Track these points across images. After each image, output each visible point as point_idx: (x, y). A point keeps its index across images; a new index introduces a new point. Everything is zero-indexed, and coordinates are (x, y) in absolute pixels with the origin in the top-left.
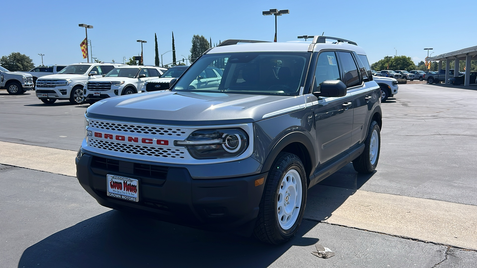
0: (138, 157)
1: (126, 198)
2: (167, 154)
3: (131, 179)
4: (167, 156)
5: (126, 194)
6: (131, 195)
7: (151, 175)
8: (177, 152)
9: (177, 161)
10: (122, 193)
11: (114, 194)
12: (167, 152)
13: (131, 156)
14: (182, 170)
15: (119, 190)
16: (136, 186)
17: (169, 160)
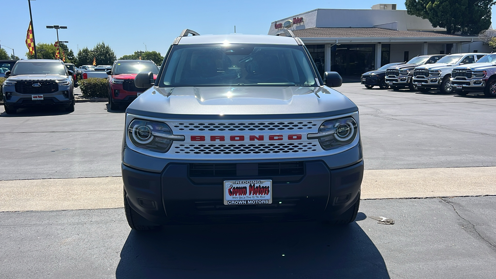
0: (262, 156)
1: (254, 202)
2: (298, 149)
3: (261, 180)
4: (298, 151)
5: (252, 199)
6: (260, 198)
7: (280, 173)
8: (310, 146)
9: (310, 154)
10: (246, 199)
11: (235, 201)
12: (298, 146)
13: (252, 156)
14: (318, 162)
15: (242, 196)
16: (268, 187)
17: (300, 155)
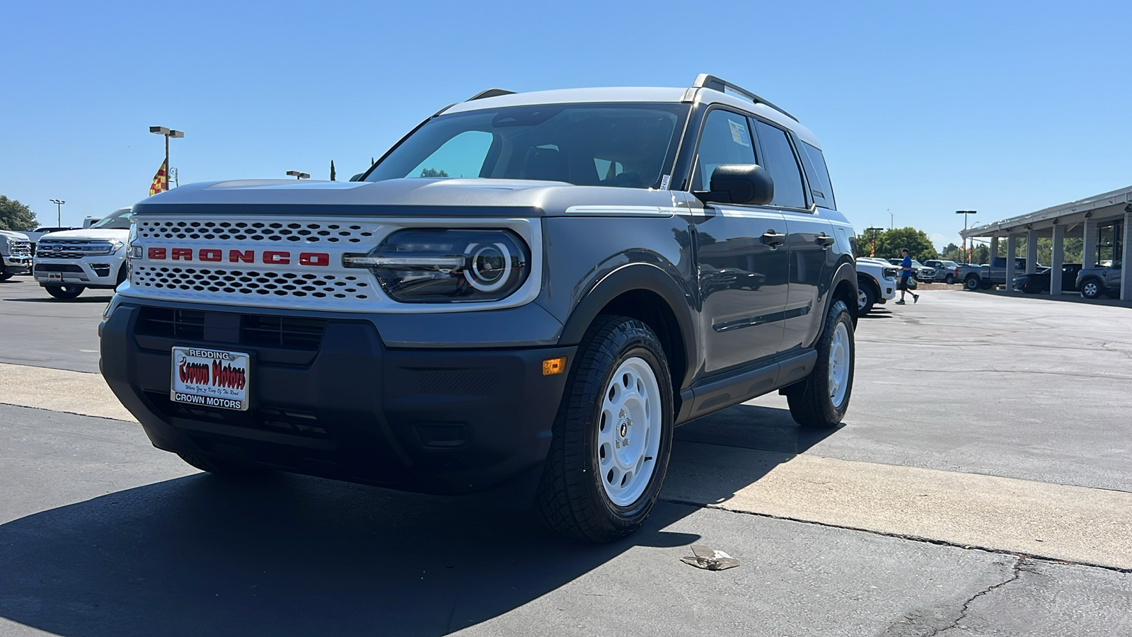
0: (254, 300)
1: (216, 402)
2: (325, 289)
3: (231, 353)
4: (324, 295)
5: (217, 394)
6: (229, 395)
7: (282, 343)
8: (351, 284)
9: (350, 305)
10: (208, 393)
11: (187, 395)
12: (325, 283)
13: (236, 299)
14: (360, 325)
15: (201, 385)
16: (243, 369)
17: (329, 304)
